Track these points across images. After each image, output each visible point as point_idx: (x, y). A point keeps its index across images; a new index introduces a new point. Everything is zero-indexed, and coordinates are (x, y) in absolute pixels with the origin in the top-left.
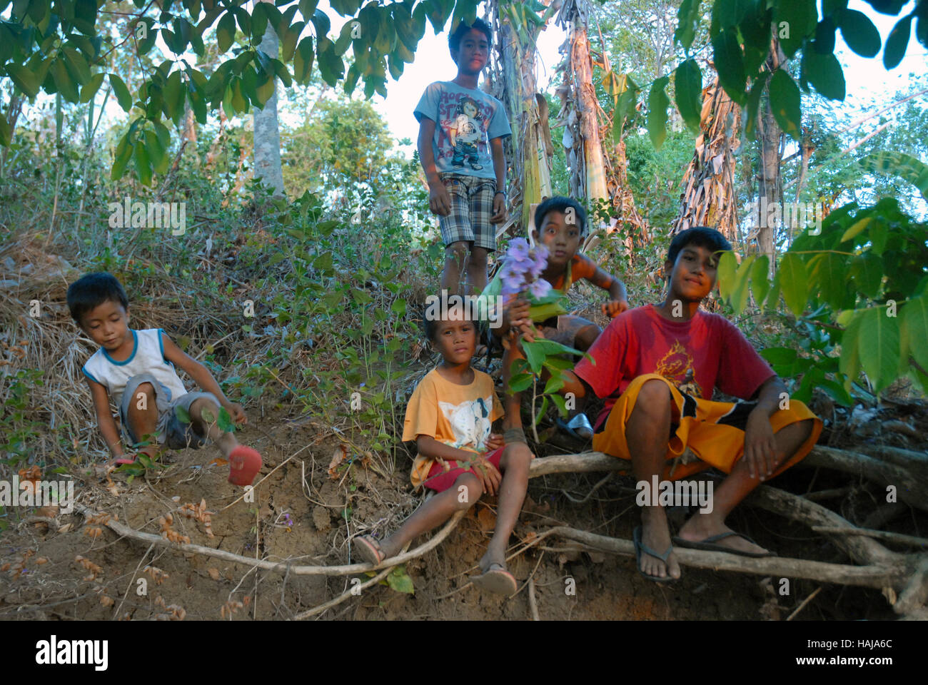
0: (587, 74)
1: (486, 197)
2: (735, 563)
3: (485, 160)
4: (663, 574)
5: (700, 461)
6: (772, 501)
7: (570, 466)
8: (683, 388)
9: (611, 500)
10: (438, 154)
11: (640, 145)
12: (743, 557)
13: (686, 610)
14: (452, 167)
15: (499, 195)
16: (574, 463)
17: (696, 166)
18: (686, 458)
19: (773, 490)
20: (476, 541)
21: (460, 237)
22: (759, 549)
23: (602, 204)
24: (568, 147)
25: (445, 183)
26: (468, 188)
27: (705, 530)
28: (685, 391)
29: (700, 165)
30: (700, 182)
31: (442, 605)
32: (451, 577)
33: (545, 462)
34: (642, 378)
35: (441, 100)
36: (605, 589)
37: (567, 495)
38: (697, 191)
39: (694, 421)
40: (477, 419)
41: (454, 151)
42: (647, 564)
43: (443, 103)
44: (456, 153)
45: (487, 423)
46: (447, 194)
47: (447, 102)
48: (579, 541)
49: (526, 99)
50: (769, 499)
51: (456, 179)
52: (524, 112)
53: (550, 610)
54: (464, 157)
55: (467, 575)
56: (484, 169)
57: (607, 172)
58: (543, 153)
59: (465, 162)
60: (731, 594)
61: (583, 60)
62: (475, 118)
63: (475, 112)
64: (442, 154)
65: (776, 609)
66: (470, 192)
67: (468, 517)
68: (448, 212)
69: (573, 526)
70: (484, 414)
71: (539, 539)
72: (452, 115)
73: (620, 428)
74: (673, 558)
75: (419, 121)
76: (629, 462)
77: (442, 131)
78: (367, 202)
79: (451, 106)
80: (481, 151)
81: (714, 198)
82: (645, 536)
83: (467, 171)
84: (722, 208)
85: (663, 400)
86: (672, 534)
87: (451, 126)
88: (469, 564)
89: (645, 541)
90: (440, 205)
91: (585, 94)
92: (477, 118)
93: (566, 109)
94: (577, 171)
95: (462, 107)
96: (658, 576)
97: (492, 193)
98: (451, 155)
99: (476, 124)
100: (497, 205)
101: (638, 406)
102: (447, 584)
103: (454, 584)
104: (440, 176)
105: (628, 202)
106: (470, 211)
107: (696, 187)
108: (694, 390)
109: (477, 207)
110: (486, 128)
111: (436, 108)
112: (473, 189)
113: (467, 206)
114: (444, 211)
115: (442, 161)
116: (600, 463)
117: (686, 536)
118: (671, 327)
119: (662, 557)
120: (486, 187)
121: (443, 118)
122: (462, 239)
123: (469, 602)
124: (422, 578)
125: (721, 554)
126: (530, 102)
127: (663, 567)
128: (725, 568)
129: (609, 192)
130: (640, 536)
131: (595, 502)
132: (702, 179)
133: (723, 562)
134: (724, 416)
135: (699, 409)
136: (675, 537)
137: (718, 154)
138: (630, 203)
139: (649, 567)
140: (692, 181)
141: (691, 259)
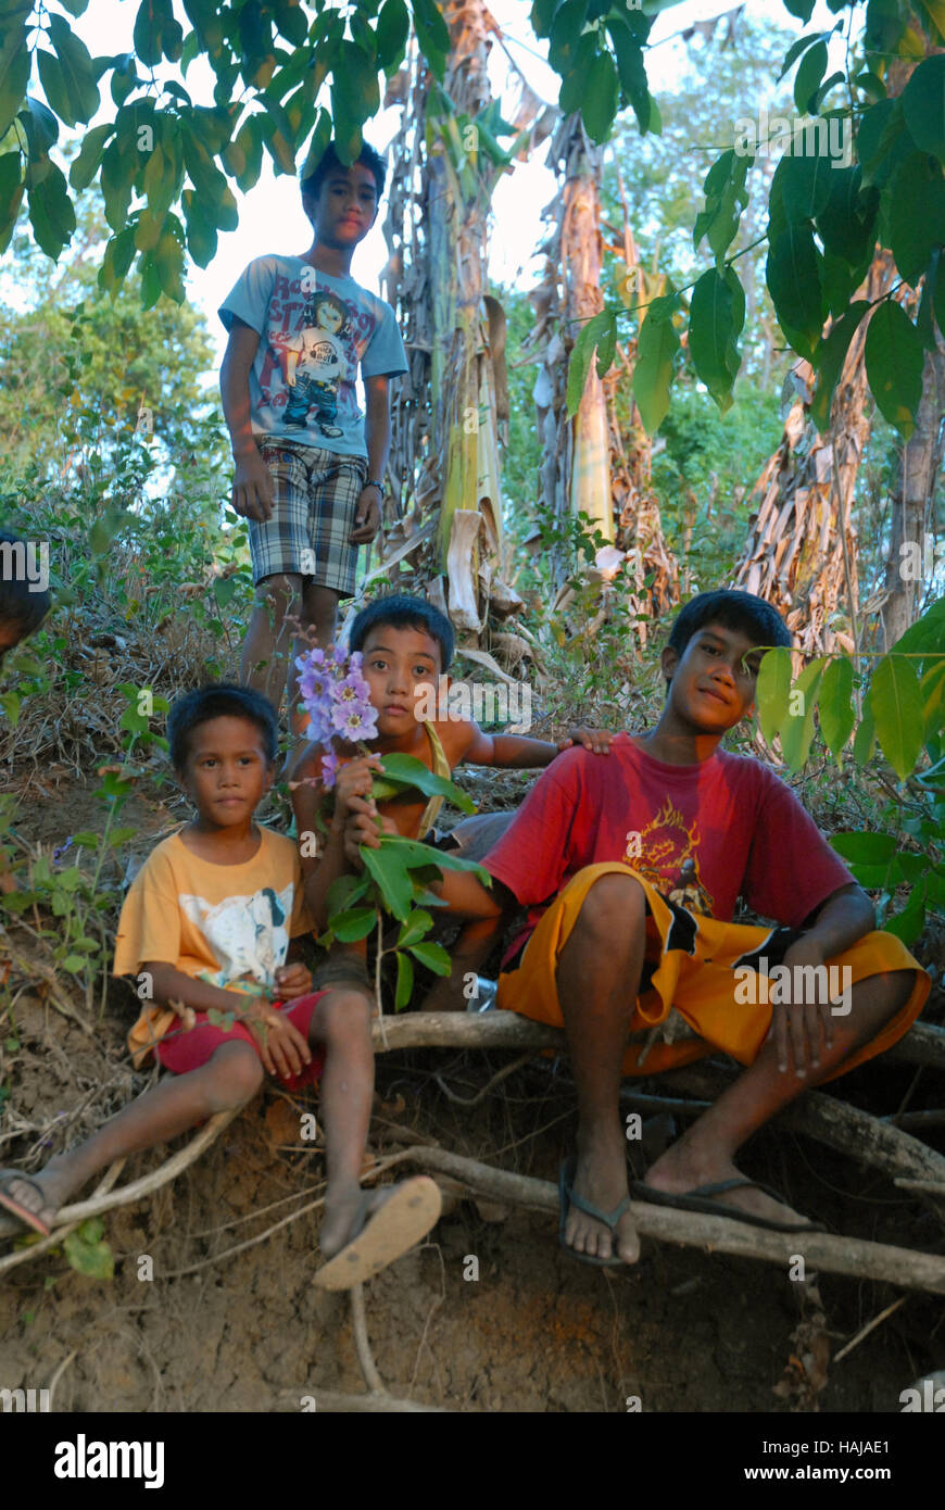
0: (590, 266)
1: (345, 490)
2: (745, 1239)
3: (349, 420)
4: (606, 1253)
5: (697, 1039)
6: (828, 1124)
7: (446, 1034)
8: (676, 896)
9: (529, 1101)
10: (260, 398)
11: (698, 411)
12: (762, 1230)
13: (655, 1327)
14: (284, 427)
15: (370, 490)
16: (455, 1028)
17: (784, 464)
18: (672, 1032)
19: (831, 1102)
20: (258, 1165)
21: (285, 565)
22: (792, 1217)
23: (584, 523)
24: (543, 403)
25: (267, 456)
26: (309, 470)
27: (694, 1172)
28: (679, 902)
29: (792, 463)
30: (789, 494)
31: (175, 1290)
32: (200, 1234)
33: (399, 1024)
34: (596, 869)
35: (274, 292)
36: (503, 1274)
37: (444, 1086)
38: (780, 511)
39: (689, 960)
40: (260, 929)
41: (291, 395)
42: (579, 1229)
43: (278, 297)
44: (292, 398)
45: (281, 937)
46: (268, 477)
47: (285, 296)
48: (456, 1178)
49: (463, 304)
50: (820, 1118)
51: (287, 451)
52: (458, 330)
53: (389, 1310)
54: (309, 410)
55: (231, 1231)
56: (346, 437)
57: (614, 460)
58: (488, 412)
59: (310, 419)
60: (744, 1299)
61: (586, 240)
62: (337, 334)
63: (339, 323)
64: (266, 400)
65: (821, 1335)
66: (314, 478)
67: (245, 1116)
68: (267, 516)
69: (451, 1147)
70: (277, 918)
71: (380, 1168)
72: (293, 324)
73: (547, 964)
74: (629, 1221)
75: (228, 329)
76: (560, 1032)
77: (271, 350)
78: (128, 479)
79: (294, 306)
80: (344, 401)
81: (812, 529)
82: (581, 1175)
83: (313, 437)
84: (825, 549)
85: (631, 914)
86: (630, 1179)
87: (290, 345)
88: (239, 1211)
89: (580, 1185)
90: (252, 499)
91: (584, 305)
92: (341, 334)
93: (544, 330)
94: (555, 453)
95: (314, 312)
96: (596, 1256)
97: (356, 483)
98: (283, 404)
99: (339, 347)
100: (364, 509)
101: (582, 924)
102: (188, 1247)
103: (202, 1249)
104: (259, 442)
105: (650, 521)
106: (311, 515)
107: (779, 504)
108: (697, 901)
109: (325, 510)
110: (358, 357)
111: (263, 306)
112: (319, 474)
113: (305, 506)
114: (260, 512)
115: (266, 414)
116: (505, 1033)
117: (658, 1182)
118: (660, 773)
119: (607, 1219)
120: (347, 472)
121: (276, 327)
122: (290, 570)
123: (230, 1286)
124: (139, 1233)
125: (720, 1221)
126: (472, 311)
127: (607, 1239)
128: (727, 1250)
129: (614, 499)
130: (571, 1175)
131: (498, 1103)
132: (793, 490)
133: (724, 1235)
134: (747, 954)
135: (700, 937)
136: (637, 1182)
137: (825, 445)
138: (653, 524)
139: (582, 1235)
140: (774, 490)
141: (712, 651)
